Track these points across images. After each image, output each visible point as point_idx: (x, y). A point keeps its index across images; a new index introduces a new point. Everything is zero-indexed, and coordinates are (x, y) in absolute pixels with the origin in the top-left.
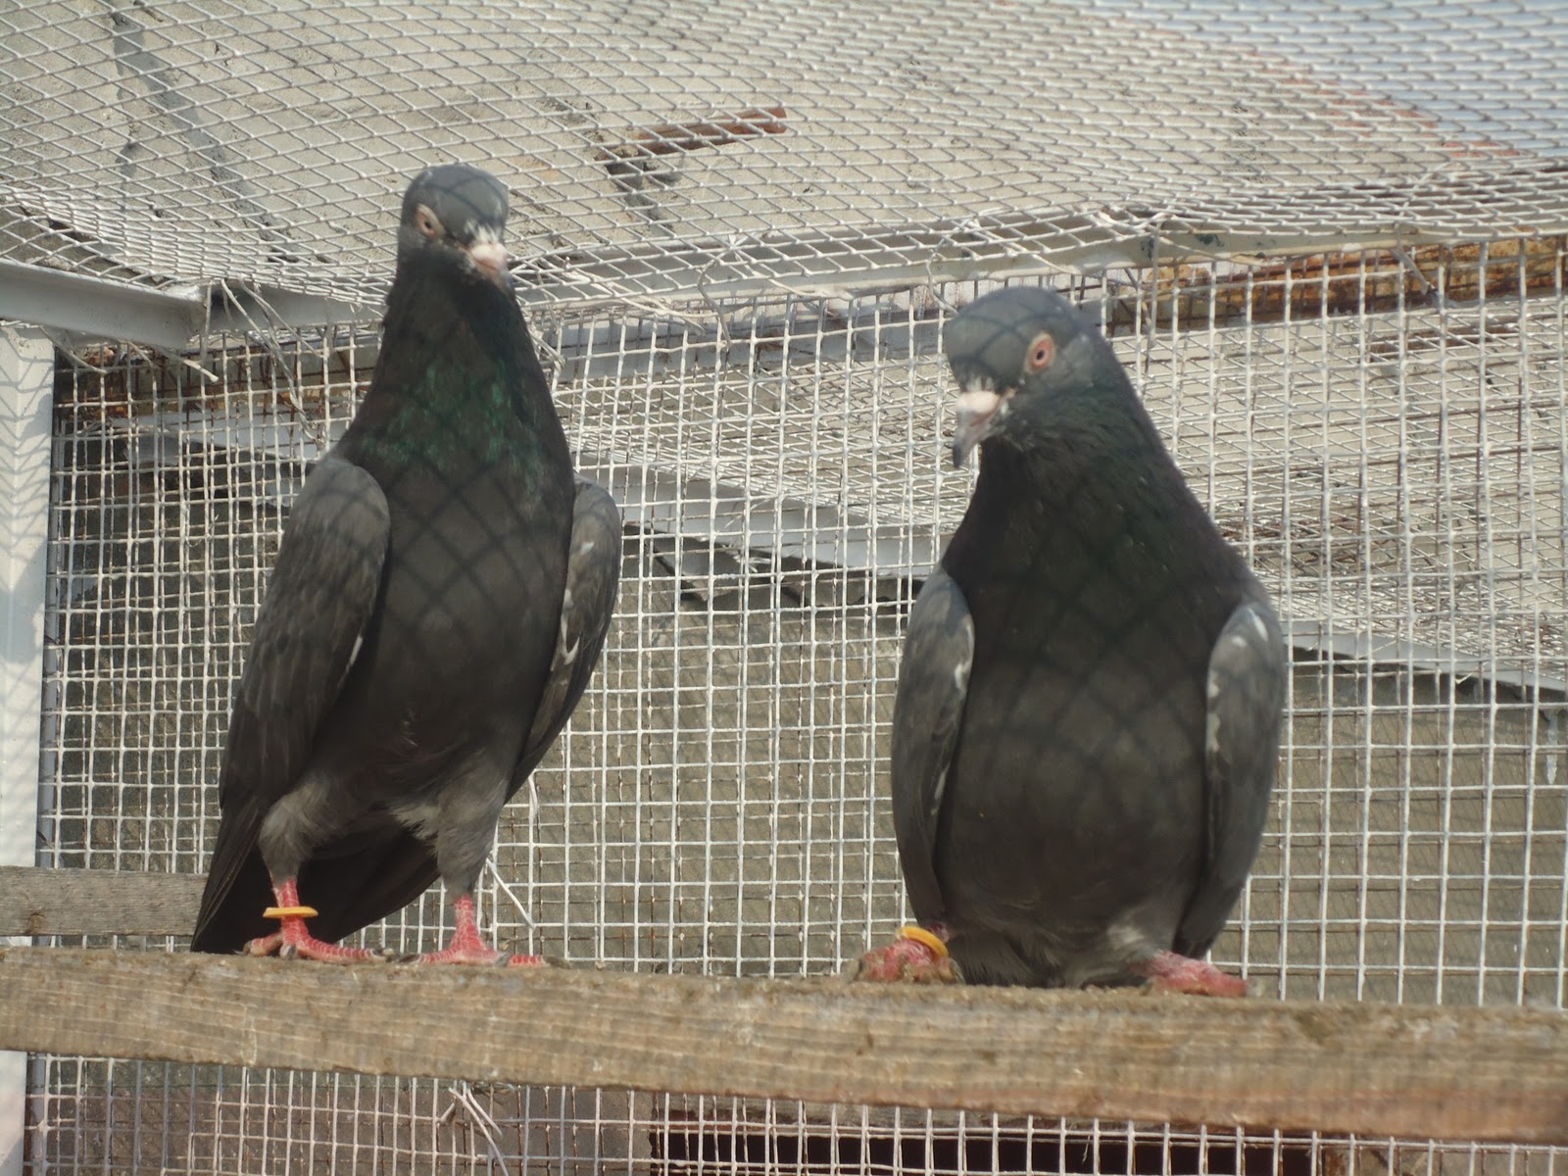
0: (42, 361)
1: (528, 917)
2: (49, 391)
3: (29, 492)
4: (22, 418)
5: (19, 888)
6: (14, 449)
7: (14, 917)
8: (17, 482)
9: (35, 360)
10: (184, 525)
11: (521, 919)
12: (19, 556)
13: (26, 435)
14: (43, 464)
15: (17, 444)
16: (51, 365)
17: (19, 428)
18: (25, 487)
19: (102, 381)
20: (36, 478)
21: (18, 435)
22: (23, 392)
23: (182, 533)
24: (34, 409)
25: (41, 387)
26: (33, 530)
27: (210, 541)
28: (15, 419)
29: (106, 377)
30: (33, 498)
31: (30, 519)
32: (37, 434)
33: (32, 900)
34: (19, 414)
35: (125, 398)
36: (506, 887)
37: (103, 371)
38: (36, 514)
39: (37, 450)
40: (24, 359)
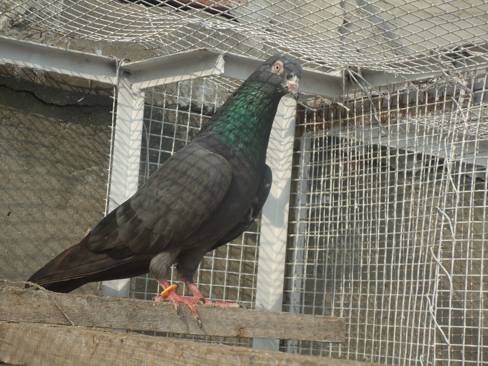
0: (292, 106)
1: (448, 341)
2: (293, 118)
3: (285, 160)
4: (285, 130)
5: (234, 317)
6: (281, 142)
7: (231, 329)
8: (282, 155)
9: (290, 106)
10: (341, 172)
11: (445, 342)
12: (280, 188)
13: (286, 136)
14: (290, 148)
15: (282, 140)
16: (295, 107)
17: (283, 133)
18: (284, 158)
19: (315, 114)
20: (288, 154)
21: (283, 136)
22: (285, 119)
23: (340, 175)
24: (288, 126)
25: (291, 117)
26: (285, 177)
27: (349, 178)
28: (282, 130)
29: (316, 112)
30: (286, 163)
31: (285, 172)
32: (289, 136)
33: (240, 322)
34: (283, 128)
35: (322, 121)
36: (439, 327)
37: (315, 110)
38: (287, 170)
39: (288, 143)
40: (286, 106)
